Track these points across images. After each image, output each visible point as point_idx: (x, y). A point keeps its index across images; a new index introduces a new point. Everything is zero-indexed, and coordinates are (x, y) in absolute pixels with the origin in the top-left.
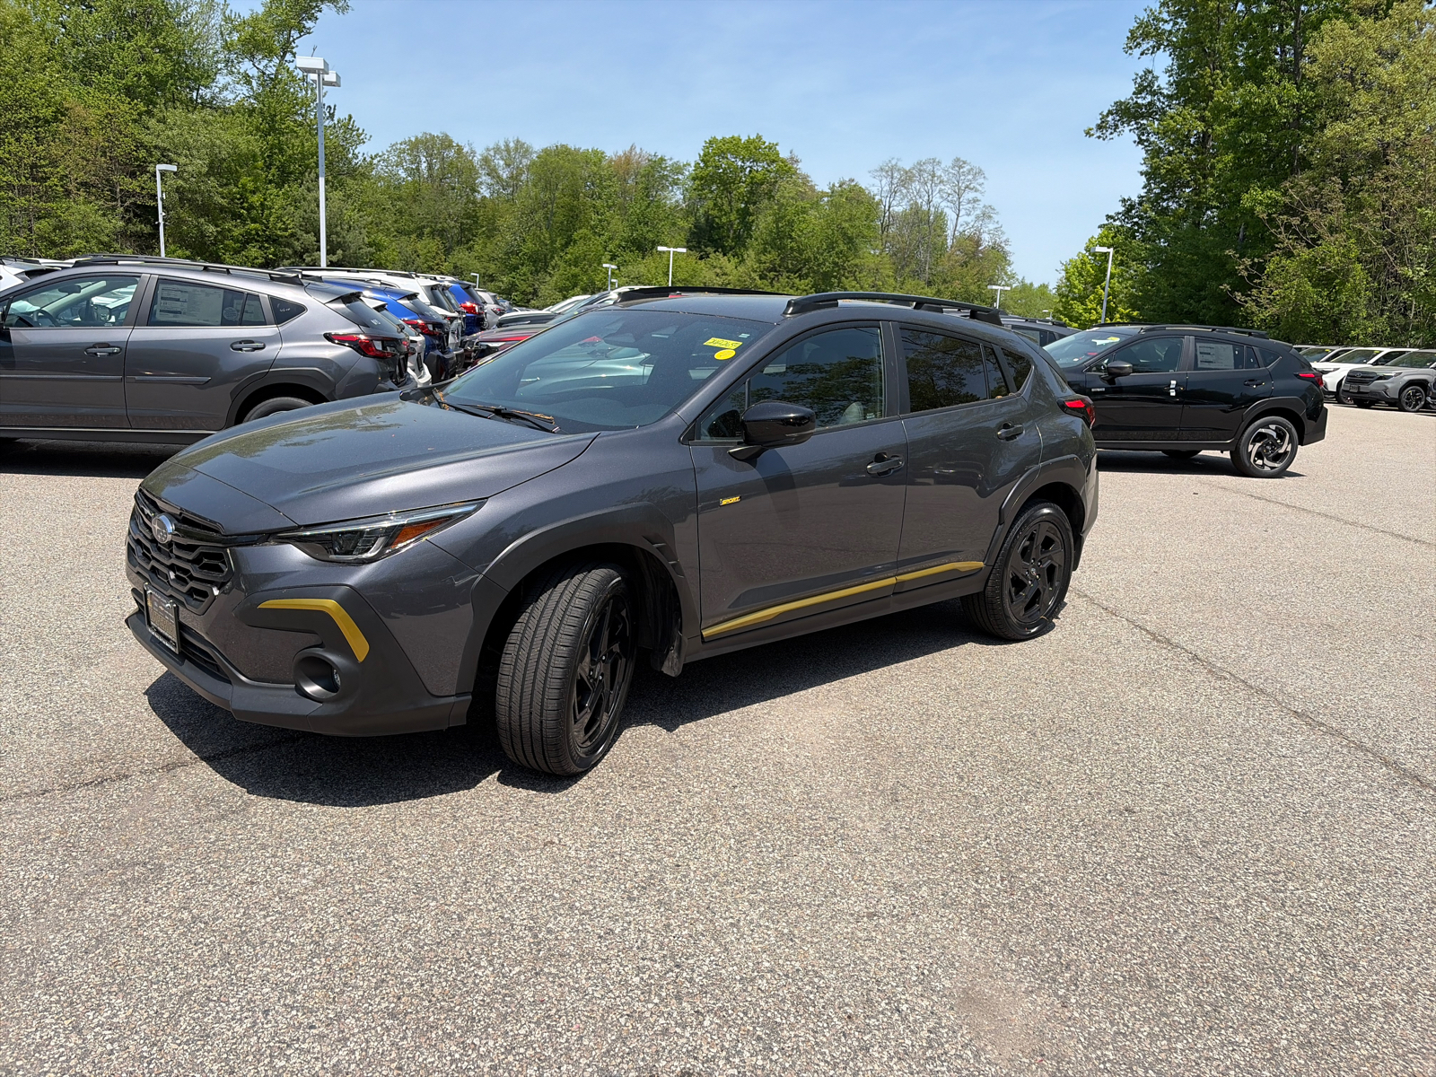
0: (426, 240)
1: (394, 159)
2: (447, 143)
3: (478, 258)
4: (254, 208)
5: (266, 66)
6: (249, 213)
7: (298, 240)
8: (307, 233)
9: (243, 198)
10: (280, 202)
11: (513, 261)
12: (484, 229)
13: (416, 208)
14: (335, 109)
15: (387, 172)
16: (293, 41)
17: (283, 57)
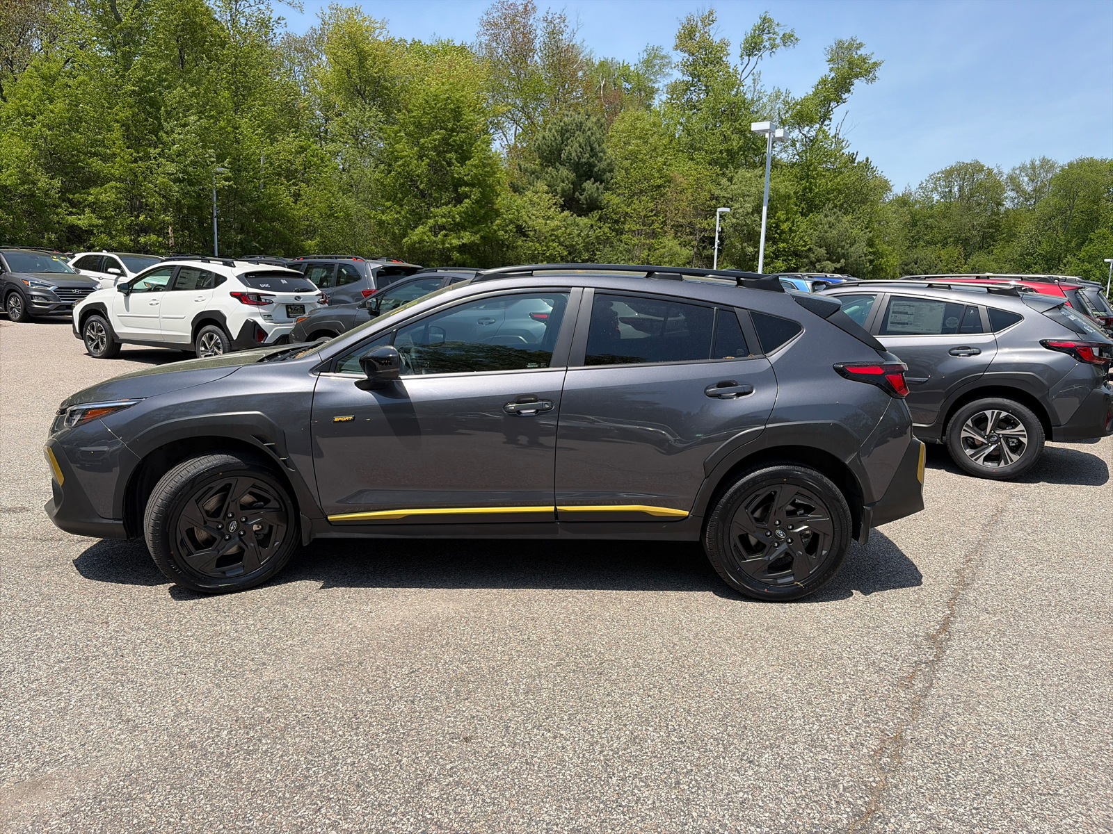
0: (950, 248)
1: (930, 186)
2: (977, 168)
3: (996, 261)
4: (785, 232)
5: (808, 132)
6: (780, 236)
7: (813, 253)
8: (820, 248)
9: (777, 226)
10: (803, 227)
11: (1029, 259)
12: (1004, 235)
13: (944, 223)
14: (857, 155)
15: (923, 197)
16: (832, 110)
17: (823, 122)
